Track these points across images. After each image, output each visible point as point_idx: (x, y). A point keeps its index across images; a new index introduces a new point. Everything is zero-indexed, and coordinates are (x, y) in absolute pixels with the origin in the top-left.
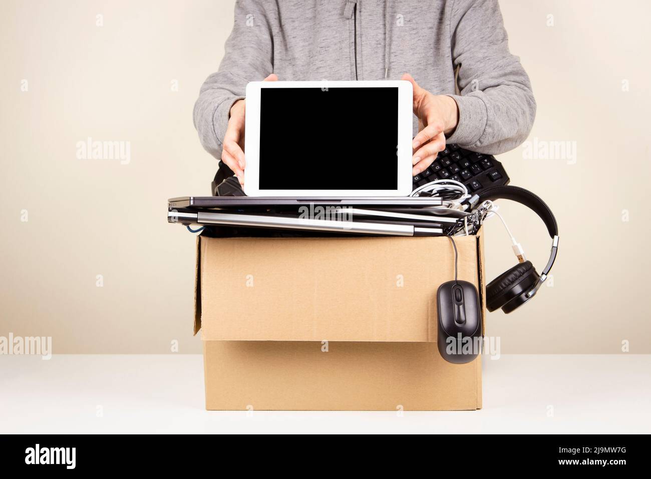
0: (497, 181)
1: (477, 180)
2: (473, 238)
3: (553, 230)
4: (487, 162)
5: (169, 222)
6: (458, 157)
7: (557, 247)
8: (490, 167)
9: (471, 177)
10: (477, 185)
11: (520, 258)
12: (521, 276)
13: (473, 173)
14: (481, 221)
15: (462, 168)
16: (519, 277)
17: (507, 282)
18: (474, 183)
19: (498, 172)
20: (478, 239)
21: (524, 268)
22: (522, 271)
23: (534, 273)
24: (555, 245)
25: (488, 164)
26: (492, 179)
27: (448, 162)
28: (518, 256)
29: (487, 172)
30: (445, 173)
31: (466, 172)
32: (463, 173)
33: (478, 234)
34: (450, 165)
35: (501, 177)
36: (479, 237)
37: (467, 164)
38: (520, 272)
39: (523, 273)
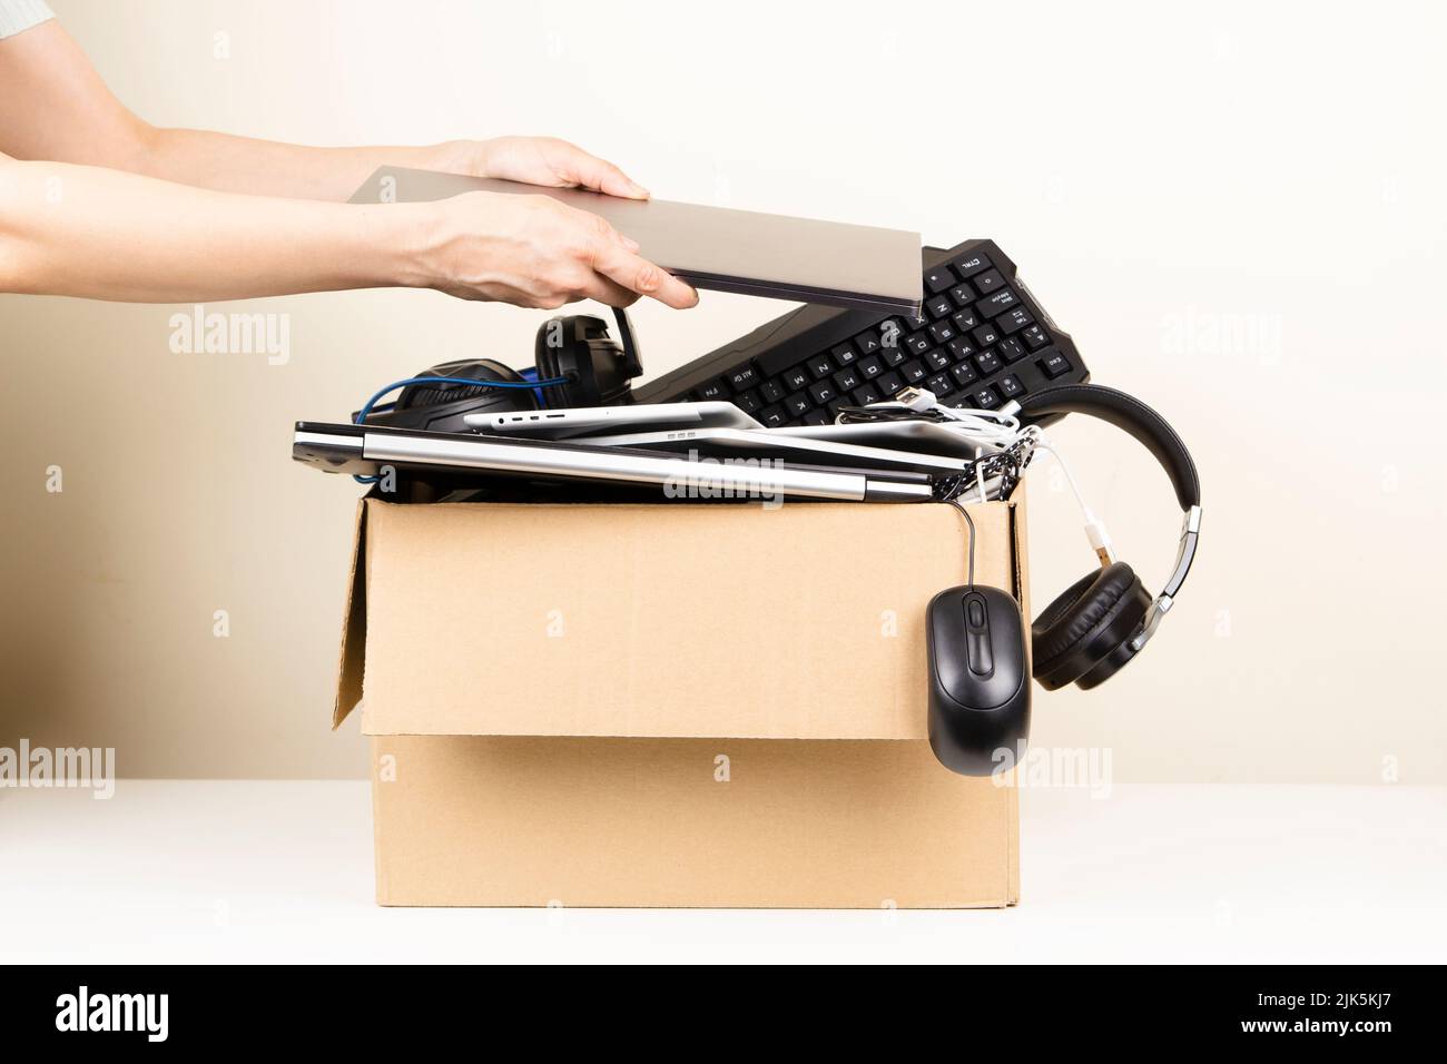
0: (1060, 377)
1: (1015, 375)
2: (1002, 508)
3: (1188, 494)
4: (1038, 334)
5: (295, 458)
6: (970, 322)
7: (1197, 533)
8: (1043, 345)
9: (1000, 368)
10: (1014, 387)
11: (1103, 555)
12: (1113, 604)
13: (1004, 360)
14: (1021, 469)
15: (979, 348)
16: (1110, 607)
17: (1083, 620)
18: (1007, 382)
19: (1062, 355)
20: (1012, 511)
21: (1118, 584)
22: (1114, 592)
23: (1141, 594)
24: (1193, 528)
25: (1041, 337)
26: (1048, 374)
27: (946, 333)
28: (1098, 551)
29: (1037, 356)
30: (939, 358)
31: (988, 355)
32: (982, 359)
33: (1013, 499)
34: (951, 339)
35: (1070, 369)
36: (1015, 505)
37: (990, 338)
38: (1111, 595)
39: (1119, 597)
